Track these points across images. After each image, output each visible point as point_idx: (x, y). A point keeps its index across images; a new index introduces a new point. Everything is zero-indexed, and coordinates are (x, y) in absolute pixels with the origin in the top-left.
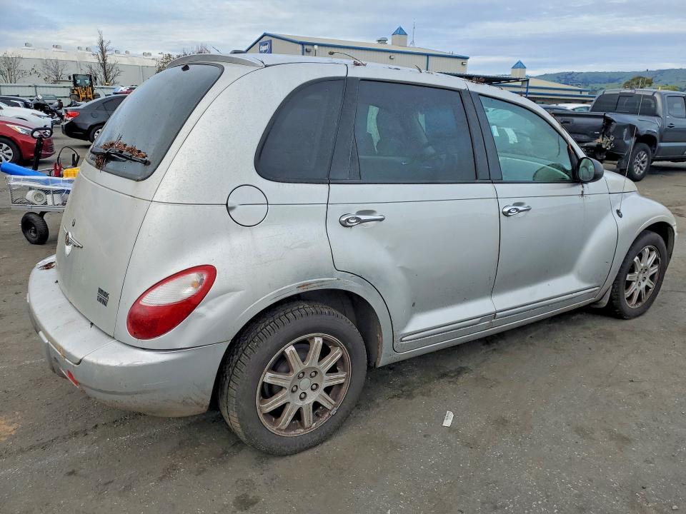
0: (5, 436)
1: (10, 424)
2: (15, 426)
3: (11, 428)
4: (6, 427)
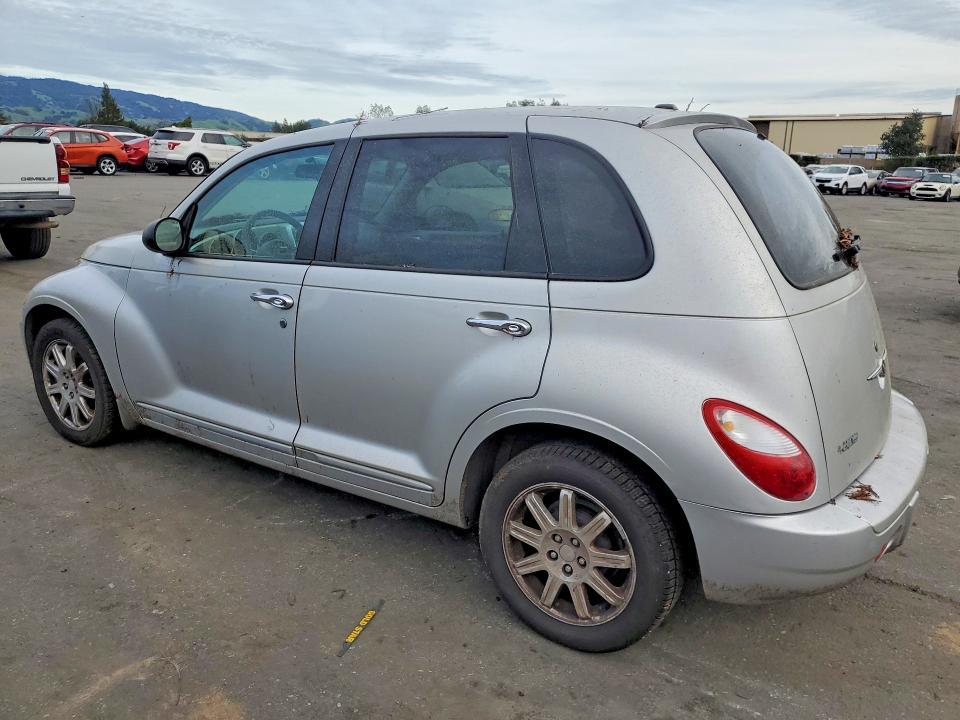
0: (955, 626)
1: (944, 637)
2: (940, 632)
3: (945, 631)
4: (951, 636)
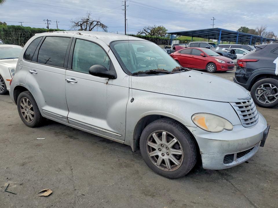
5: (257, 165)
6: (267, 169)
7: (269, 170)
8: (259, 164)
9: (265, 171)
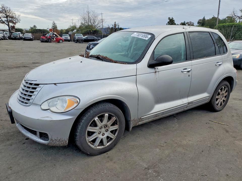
5: (18, 141)
6: (8, 143)
7: (6, 143)
8: (16, 143)
9: (8, 140)
